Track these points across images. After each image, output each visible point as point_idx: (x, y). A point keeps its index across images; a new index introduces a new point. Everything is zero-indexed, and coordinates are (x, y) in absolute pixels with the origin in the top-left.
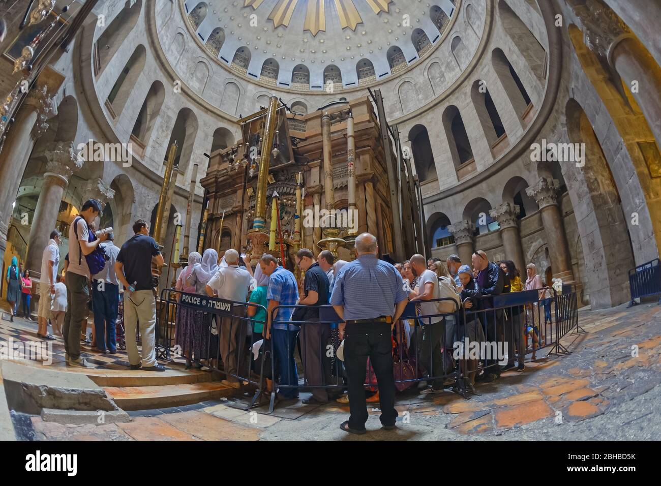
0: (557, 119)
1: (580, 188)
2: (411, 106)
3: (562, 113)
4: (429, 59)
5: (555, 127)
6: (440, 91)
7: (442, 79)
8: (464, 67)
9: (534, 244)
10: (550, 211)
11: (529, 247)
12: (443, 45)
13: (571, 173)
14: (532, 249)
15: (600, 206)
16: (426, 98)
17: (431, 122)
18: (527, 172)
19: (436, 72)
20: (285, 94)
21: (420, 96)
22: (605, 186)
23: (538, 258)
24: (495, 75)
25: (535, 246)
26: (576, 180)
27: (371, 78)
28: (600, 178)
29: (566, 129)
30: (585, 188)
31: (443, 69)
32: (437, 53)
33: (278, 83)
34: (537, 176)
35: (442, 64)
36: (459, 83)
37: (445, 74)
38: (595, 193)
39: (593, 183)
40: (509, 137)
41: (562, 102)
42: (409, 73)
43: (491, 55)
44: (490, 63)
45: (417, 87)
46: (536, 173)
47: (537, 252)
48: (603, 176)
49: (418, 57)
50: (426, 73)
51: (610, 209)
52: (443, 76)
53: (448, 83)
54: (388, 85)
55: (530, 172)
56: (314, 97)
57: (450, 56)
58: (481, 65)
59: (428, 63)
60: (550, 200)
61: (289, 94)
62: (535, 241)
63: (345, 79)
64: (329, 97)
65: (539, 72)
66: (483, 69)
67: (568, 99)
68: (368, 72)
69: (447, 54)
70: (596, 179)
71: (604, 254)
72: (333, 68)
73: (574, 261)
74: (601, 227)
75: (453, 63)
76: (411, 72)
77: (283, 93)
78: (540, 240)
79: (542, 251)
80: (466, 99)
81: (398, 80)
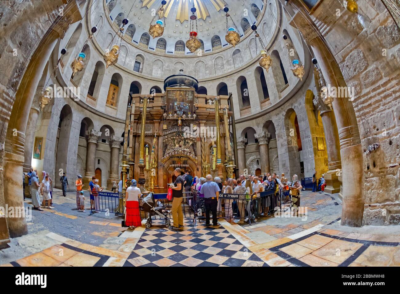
0: (280, 112)
1: (283, 142)
2: (201, 75)
3: (284, 111)
4: (218, 54)
5: (278, 114)
6: (219, 73)
7: (222, 67)
8: (237, 66)
9: (251, 157)
10: (265, 146)
11: (249, 158)
12: (228, 50)
13: (280, 135)
14: (250, 159)
15: (291, 151)
16: (211, 74)
17: (210, 87)
18: (257, 127)
19: (219, 62)
20: (135, 48)
21: (207, 72)
22: (294, 144)
23: (252, 164)
24: (254, 78)
25: (251, 158)
26: (282, 138)
27: (182, 52)
28: (293, 140)
29: (284, 117)
30: (286, 143)
31: (224, 62)
32: (223, 52)
33: (133, 40)
34: (262, 130)
35: (225, 59)
36: (232, 73)
37: (225, 65)
38: (290, 146)
39: (290, 142)
40: (252, 108)
41: (287, 107)
42: (204, 57)
43: (255, 68)
44: (253, 72)
45: (207, 66)
46: (262, 129)
47: (252, 161)
48: (294, 139)
49: (212, 50)
50: (213, 61)
51: (294, 153)
52: (223, 65)
53: (225, 70)
54: (191, 59)
55: (258, 127)
56: (149, 54)
57: (231, 57)
58: (247, 70)
59: (217, 55)
60: (265, 141)
61: (137, 49)
62: (252, 156)
63: (168, 49)
64: (157, 56)
65: (279, 88)
66: (247, 72)
67: (291, 108)
68: (181, 48)
69: (229, 55)
70: (291, 140)
71: (289, 170)
72: (163, 40)
73: (271, 168)
74: (289, 159)
75: (231, 61)
76: (205, 57)
77: (133, 47)
78: (255, 156)
79: (255, 161)
80: (233, 83)
81: (197, 58)
